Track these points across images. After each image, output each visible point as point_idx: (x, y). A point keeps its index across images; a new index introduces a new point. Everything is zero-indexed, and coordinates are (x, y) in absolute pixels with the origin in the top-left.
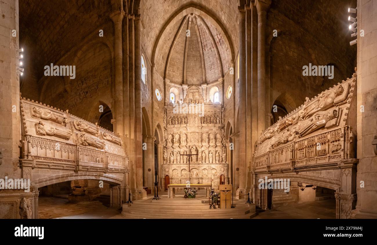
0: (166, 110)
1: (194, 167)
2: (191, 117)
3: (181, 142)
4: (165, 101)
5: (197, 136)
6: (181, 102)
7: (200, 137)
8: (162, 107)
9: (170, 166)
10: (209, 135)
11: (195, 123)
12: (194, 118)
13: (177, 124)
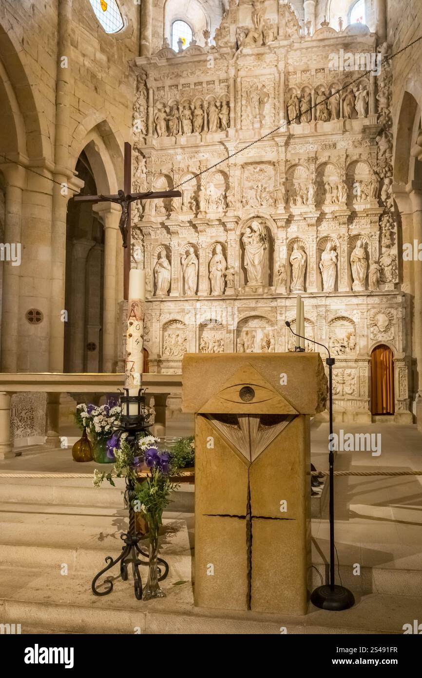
0: (144, 77)
1: (254, 309)
2: (244, 102)
3: (202, 205)
4: (143, 42)
5: (272, 180)
6: (206, 43)
7: (284, 180)
8: (124, 60)
9: (155, 307)
10: (320, 171)
11: (263, 122)
12: (257, 103)
13: (190, 131)
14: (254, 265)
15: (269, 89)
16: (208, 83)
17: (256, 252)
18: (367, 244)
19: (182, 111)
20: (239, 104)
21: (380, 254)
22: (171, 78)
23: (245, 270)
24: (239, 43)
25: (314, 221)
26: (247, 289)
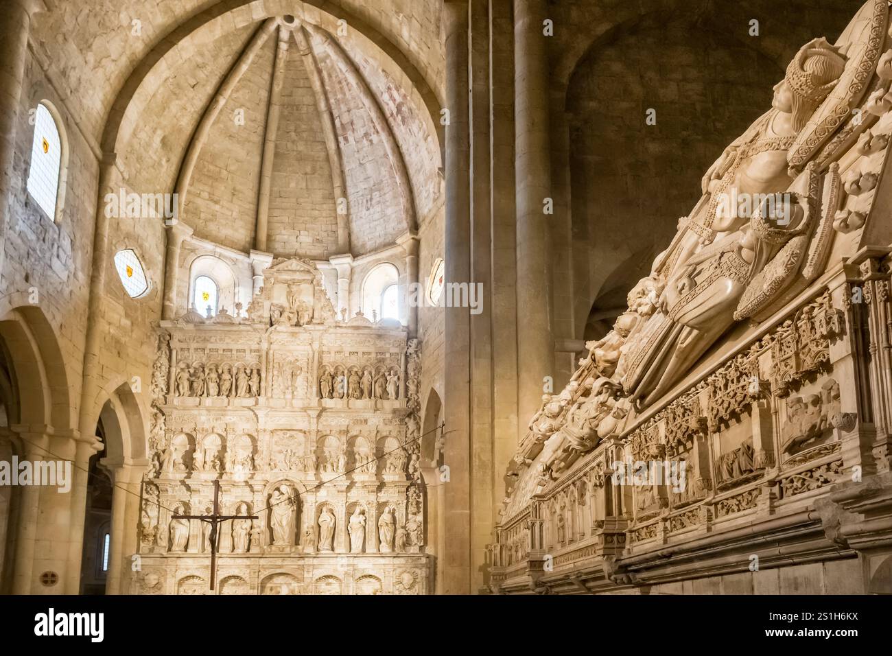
0: (168, 338)
1: (280, 567)
2: (275, 373)
4: (167, 303)
5: (303, 448)
6: (238, 314)
7: (315, 448)
8: (147, 321)
9: (170, 563)
10: (351, 442)
11: (295, 393)
12: (290, 376)
13: (216, 393)
14: (281, 526)
15: (302, 363)
16: (238, 351)
17: (283, 514)
18: (394, 510)
19: (208, 374)
20: (271, 374)
21: (407, 519)
22: (197, 342)
23: (271, 530)
24: (273, 320)
25: (344, 488)
26: (273, 548)
